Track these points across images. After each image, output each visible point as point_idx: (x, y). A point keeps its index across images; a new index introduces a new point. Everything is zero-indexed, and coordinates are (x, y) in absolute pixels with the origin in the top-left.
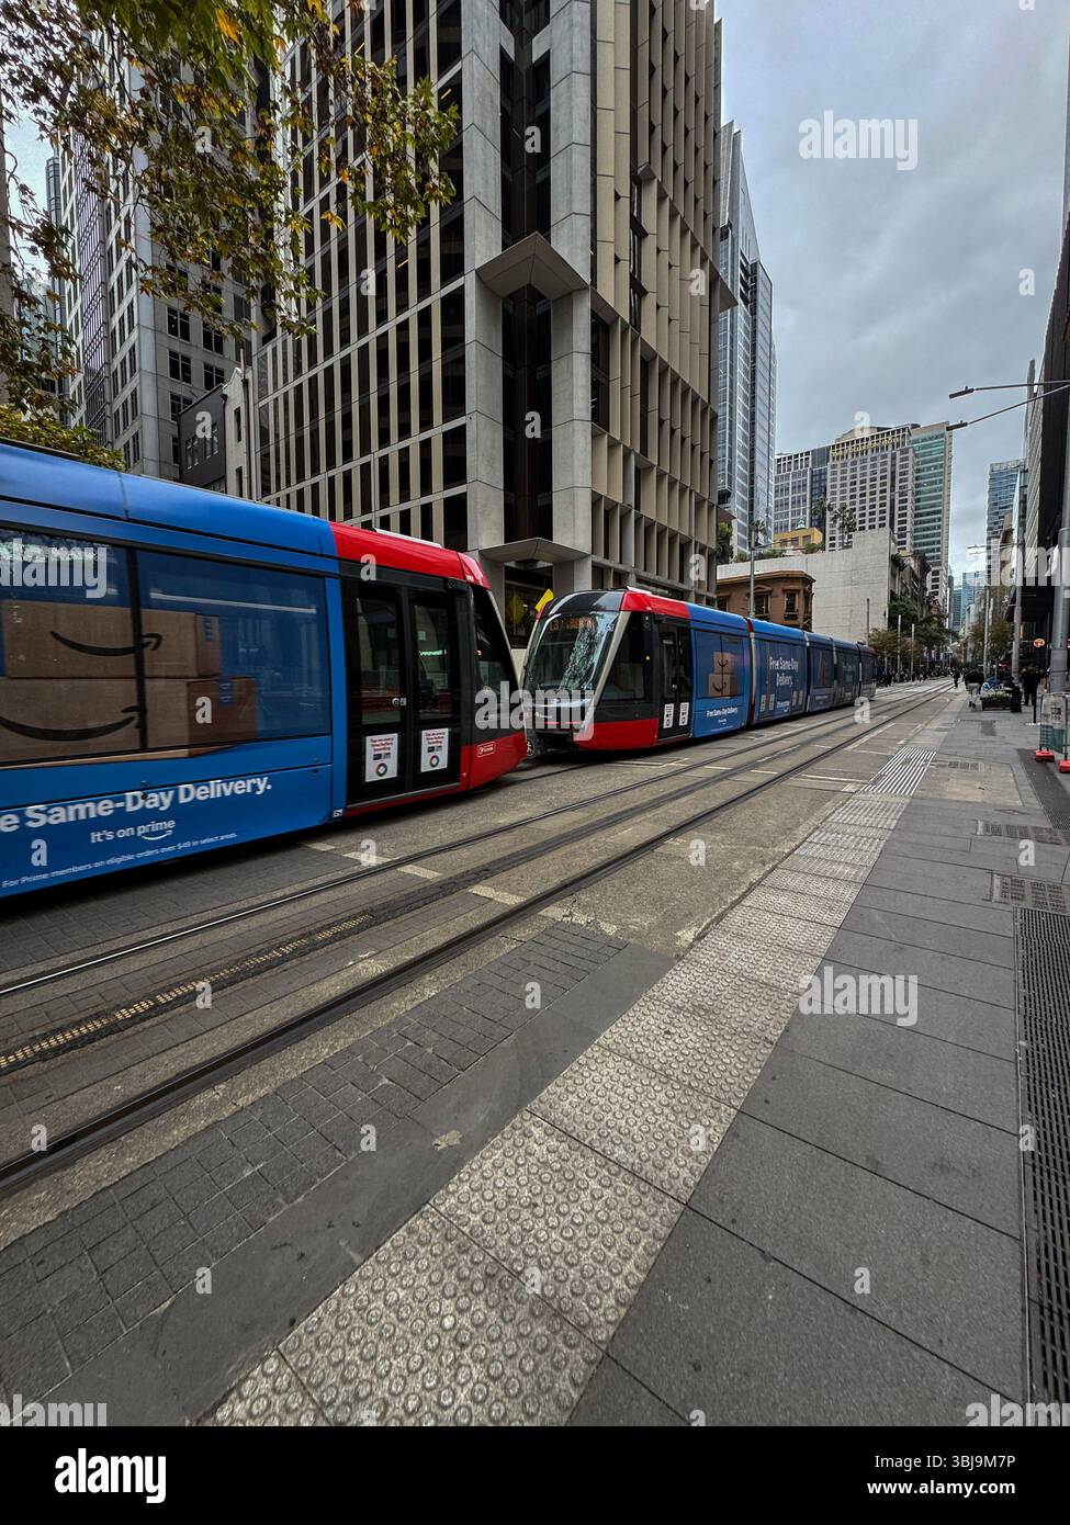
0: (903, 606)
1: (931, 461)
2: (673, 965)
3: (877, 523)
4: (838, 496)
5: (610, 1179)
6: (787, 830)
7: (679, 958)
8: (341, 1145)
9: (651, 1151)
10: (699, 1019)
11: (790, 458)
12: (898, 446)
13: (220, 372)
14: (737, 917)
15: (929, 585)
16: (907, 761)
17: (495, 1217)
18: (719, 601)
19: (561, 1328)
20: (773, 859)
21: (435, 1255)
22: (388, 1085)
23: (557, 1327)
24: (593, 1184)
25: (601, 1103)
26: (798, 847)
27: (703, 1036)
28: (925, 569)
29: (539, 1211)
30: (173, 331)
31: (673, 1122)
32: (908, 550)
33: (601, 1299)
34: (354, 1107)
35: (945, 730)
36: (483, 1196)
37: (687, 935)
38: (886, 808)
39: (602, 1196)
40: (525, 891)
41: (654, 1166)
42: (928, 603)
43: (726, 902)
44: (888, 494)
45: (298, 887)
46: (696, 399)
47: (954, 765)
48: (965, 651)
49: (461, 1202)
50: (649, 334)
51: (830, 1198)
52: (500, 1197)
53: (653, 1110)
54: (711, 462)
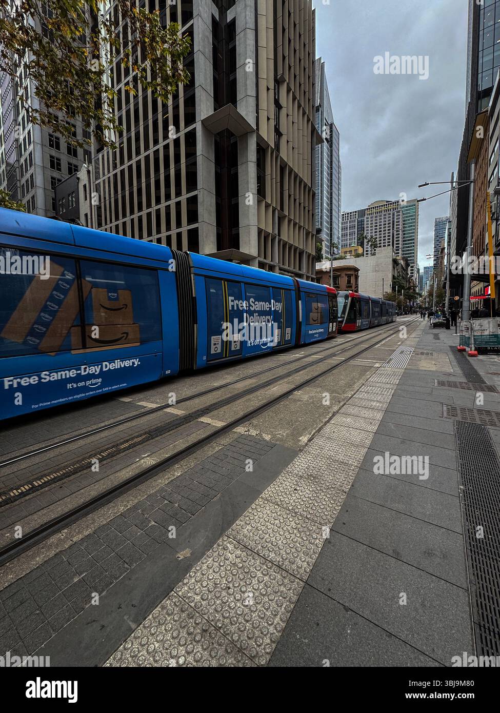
0: (398, 282)
1: (410, 216)
2: (298, 454)
3: (386, 244)
4: (369, 232)
5: (267, 571)
6: (350, 385)
7: (301, 451)
8: (127, 561)
9: (288, 554)
10: (311, 482)
11: (348, 214)
12: (395, 209)
13: (76, 166)
14: (327, 429)
15: (409, 272)
16: (402, 352)
17: (208, 596)
18: (317, 280)
19: (242, 659)
20: (343, 400)
21: (176, 621)
22: (154, 525)
23: (240, 659)
24: (259, 574)
25: (263, 529)
26: (355, 394)
27: (313, 491)
28: (407, 265)
29: (231, 591)
30: (51, 146)
31: (298, 537)
32: (400, 256)
33: (263, 640)
34: (136, 538)
35: (418, 338)
36: (202, 585)
37: (304, 439)
38: (394, 374)
39: (263, 580)
40: (226, 419)
41: (289, 562)
42: (409, 280)
43: (323, 422)
44: (391, 231)
45: (112, 421)
46: (305, 185)
47: (422, 354)
48: (425, 302)
49: (190, 589)
50: (283, 154)
51: (377, 574)
52: (211, 584)
53: (289, 532)
54: (313, 215)
